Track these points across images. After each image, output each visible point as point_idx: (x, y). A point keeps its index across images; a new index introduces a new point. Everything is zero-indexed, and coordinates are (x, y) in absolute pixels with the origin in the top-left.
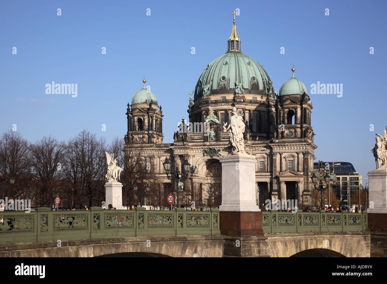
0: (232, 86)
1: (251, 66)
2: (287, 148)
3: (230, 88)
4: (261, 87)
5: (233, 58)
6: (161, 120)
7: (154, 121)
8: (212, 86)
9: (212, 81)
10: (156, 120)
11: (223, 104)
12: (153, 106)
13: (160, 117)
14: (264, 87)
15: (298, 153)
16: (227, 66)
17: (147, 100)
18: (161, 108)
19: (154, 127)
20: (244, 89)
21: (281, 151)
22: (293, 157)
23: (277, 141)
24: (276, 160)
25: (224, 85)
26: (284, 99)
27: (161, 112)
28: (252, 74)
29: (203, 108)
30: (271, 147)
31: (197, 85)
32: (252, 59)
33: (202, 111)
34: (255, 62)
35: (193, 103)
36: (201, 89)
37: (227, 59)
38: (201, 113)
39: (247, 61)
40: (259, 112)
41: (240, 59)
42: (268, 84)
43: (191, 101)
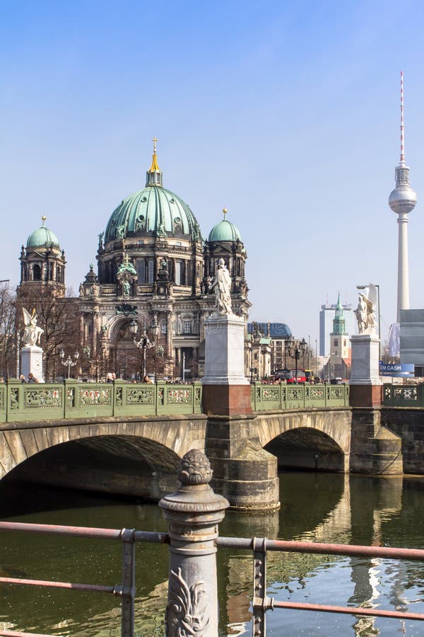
0: (152, 228)
1: (175, 204)
3: (150, 230)
4: (186, 231)
5: (154, 193)
6: (63, 267)
7: (55, 269)
8: (127, 227)
9: (128, 220)
10: (58, 269)
11: (140, 249)
12: (55, 251)
13: (62, 264)
14: (190, 230)
16: (146, 203)
17: (46, 243)
18: (63, 253)
19: (55, 276)
20: (167, 232)
23: (206, 297)
25: (143, 226)
26: (215, 245)
27: (63, 258)
28: (176, 215)
29: (116, 253)
30: (198, 304)
31: (109, 225)
32: (176, 196)
33: (115, 258)
34: (179, 199)
35: (103, 247)
36: (113, 230)
37: (146, 195)
38: (113, 260)
39: (170, 198)
40: (184, 260)
41: (162, 195)
42: (195, 227)
43: (100, 244)
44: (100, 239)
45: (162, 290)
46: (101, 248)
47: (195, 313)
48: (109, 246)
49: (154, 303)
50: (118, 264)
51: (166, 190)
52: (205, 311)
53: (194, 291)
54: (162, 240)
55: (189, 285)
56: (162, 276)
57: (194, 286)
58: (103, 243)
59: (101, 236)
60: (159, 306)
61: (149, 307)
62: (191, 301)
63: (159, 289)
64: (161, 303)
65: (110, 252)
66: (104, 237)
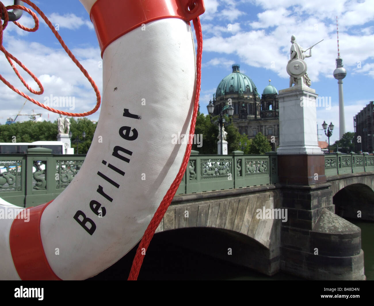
0: (237, 90)
1: (246, 79)
2: (268, 123)
3: (236, 91)
4: (251, 91)
5: (236, 75)
8: (226, 90)
9: (226, 87)
14: (253, 90)
15: (275, 125)
16: (233, 79)
20: (243, 92)
21: (265, 124)
22: (272, 127)
23: (263, 119)
24: (262, 129)
25: (232, 89)
26: (266, 96)
28: (247, 84)
29: (221, 102)
30: (259, 123)
31: (217, 90)
32: (246, 76)
33: (221, 104)
34: (247, 77)
35: (215, 100)
36: (219, 92)
37: (233, 76)
38: (220, 105)
39: (243, 77)
40: (251, 104)
41: (240, 76)
42: (255, 89)
43: (214, 99)
44: (214, 96)
45: (243, 116)
46: (214, 100)
47: (258, 126)
48: (218, 99)
49: (240, 123)
50: (222, 106)
51: (241, 74)
52: (263, 126)
53: (256, 117)
54: (241, 95)
55: (254, 114)
56: (243, 111)
57: (256, 115)
58: (215, 98)
59: (214, 95)
60: (242, 124)
61: (237, 125)
62: (256, 121)
63: (242, 116)
64: (243, 123)
65: (218, 101)
66: (215, 95)
